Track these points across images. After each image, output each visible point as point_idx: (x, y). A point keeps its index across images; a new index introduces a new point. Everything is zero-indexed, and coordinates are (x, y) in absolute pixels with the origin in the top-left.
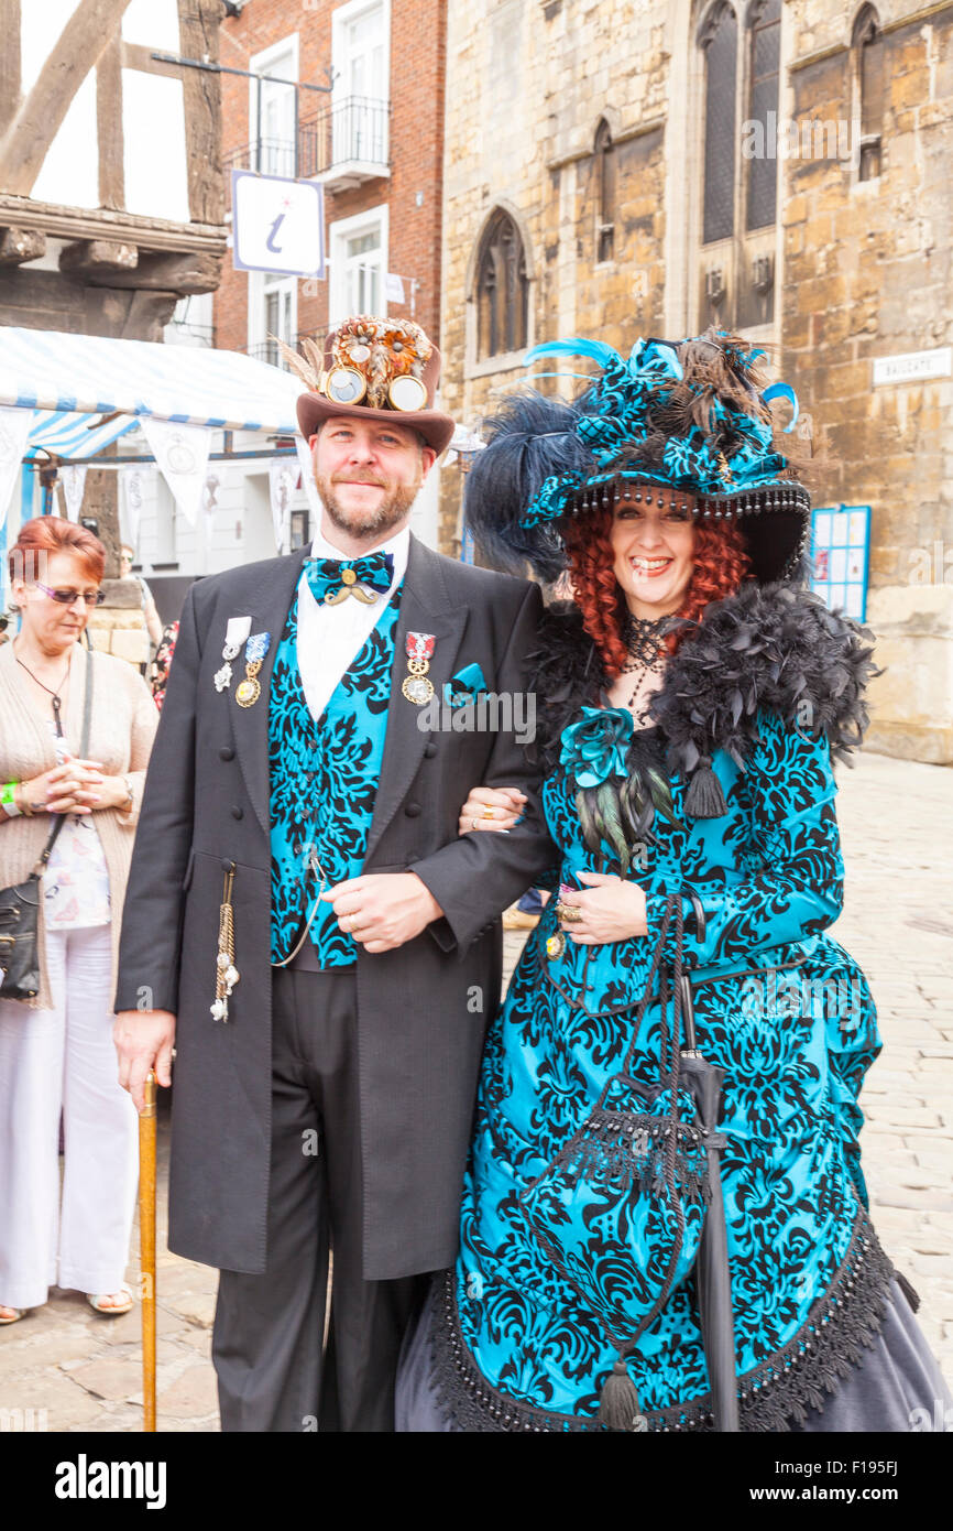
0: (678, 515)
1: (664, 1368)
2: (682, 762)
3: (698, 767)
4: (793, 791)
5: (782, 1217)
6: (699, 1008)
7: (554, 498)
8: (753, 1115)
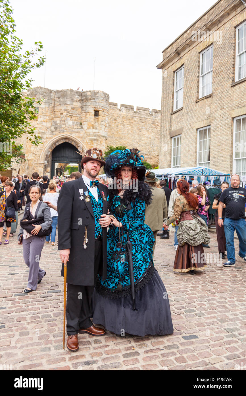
0: (130, 170)
1: (124, 282)
2: (126, 203)
3: (129, 203)
4: (139, 208)
5: (137, 261)
6: (130, 235)
7: (115, 165)
8: (135, 249)
